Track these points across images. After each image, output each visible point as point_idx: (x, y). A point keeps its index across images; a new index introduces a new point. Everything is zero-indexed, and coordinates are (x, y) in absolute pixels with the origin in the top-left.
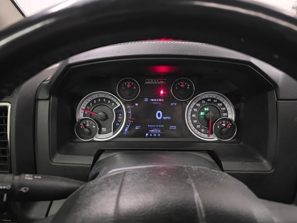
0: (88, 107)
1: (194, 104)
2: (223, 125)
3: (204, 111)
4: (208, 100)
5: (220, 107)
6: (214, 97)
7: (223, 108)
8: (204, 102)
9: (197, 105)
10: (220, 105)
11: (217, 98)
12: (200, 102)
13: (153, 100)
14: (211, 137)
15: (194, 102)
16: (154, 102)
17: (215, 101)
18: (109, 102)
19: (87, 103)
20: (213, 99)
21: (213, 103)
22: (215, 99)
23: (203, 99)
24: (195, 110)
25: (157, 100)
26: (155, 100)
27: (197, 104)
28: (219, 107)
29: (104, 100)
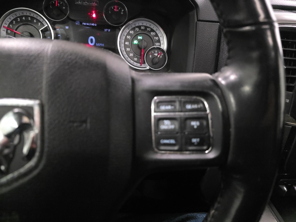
0: (11, 25)
1: (128, 31)
2: (155, 54)
3: (137, 39)
4: (142, 28)
5: (154, 36)
6: (148, 25)
7: (156, 38)
8: (137, 29)
9: (131, 32)
10: (154, 34)
11: (150, 27)
12: (133, 29)
13: (85, 24)
14: (143, 66)
15: (127, 28)
16: (86, 26)
17: (148, 29)
18: (35, 21)
19: (10, 21)
20: (146, 27)
21: (146, 31)
22: (149, 28)
23: (137, 27)
24: (129, 37)
26: (88, 24)
28: (152, 36)
29: (30, 19)
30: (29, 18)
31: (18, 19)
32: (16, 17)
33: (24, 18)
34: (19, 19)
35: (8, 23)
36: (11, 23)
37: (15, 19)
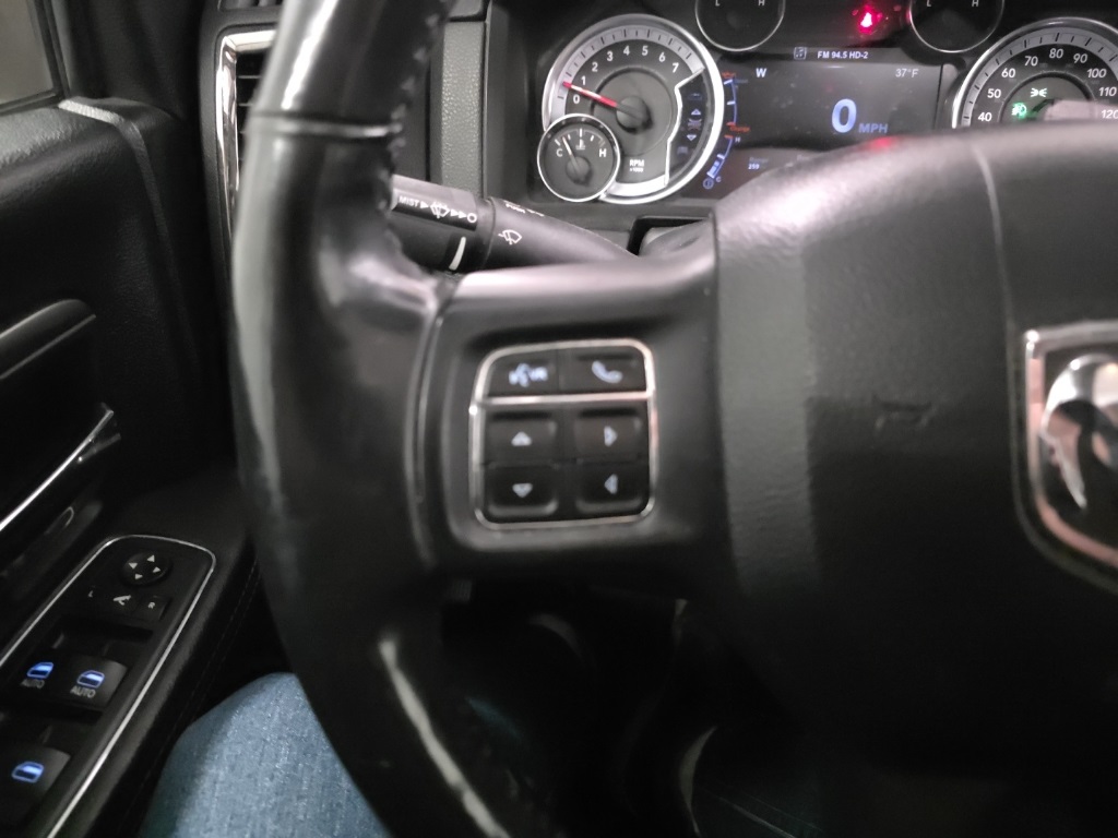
0: (584, 78)
1: (992, 69)
3: (1026, 99)
4: (1053, 54)
5: (1097, 82)
6: (1079, 42)
7: (1107, 89)
8: (1032, 61)
9: (1005, 73)
10: (1099, 74)
11: (1088, 48)
12: (1017, 61)
13: (826, 55)
15: (993, 60)
16: (830, 60)
17: (1077, 58)
18: (662, 58)
19: (581, 62)
20: (1070, 51)
21: (1069, 66)
22: (1082, 51)
23: (1032, 52)
24: (995, 94)
25: (841, 55)
26: (836, 55)
27: (1005, 71)
28: (1093, 83)
29: (645, 51)
30: (645, 48)
31: (608, 56)
32: (603, 46)
33: (627, 51)
34: (610, 53)
35: (574, 71)
36: (586, 69)
37: (600, 56)
